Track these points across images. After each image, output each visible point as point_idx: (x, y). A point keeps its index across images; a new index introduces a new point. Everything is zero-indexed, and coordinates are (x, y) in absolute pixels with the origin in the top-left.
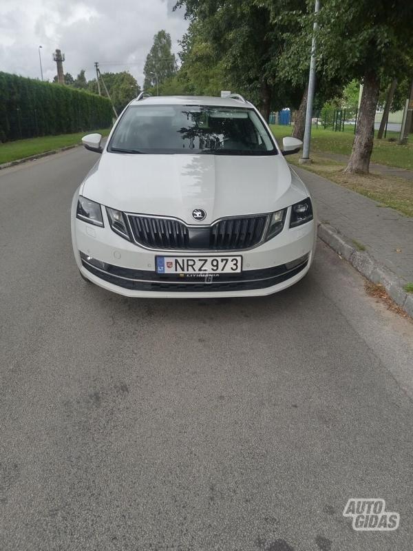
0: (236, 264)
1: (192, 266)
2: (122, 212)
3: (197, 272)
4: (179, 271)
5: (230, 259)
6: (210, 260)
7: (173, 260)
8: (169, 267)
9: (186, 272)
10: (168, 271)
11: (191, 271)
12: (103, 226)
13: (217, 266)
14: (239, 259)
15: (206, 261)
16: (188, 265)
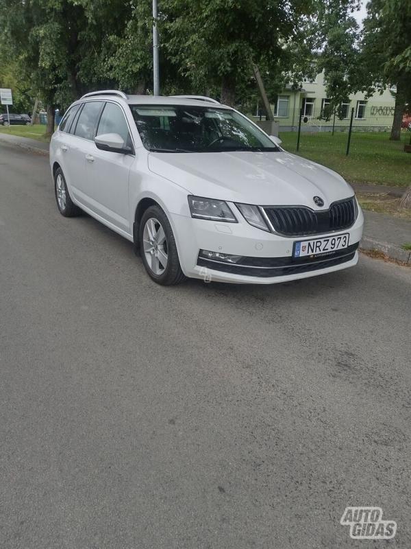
0: (345, 241)
1: (319, 247)
2: (257, 206)
3: (322, 252)
4: (310, 253)
5: (342, 236)
6: (331, 239)
7: (306, 244)
8: (303, 251)
9: (314, 253)
10: (302, 254)
11: (318, 252)
12: (237, 222)
13: (334, 244)
14: (347, 236)
15: (328, 240)
16: (317, 247)
